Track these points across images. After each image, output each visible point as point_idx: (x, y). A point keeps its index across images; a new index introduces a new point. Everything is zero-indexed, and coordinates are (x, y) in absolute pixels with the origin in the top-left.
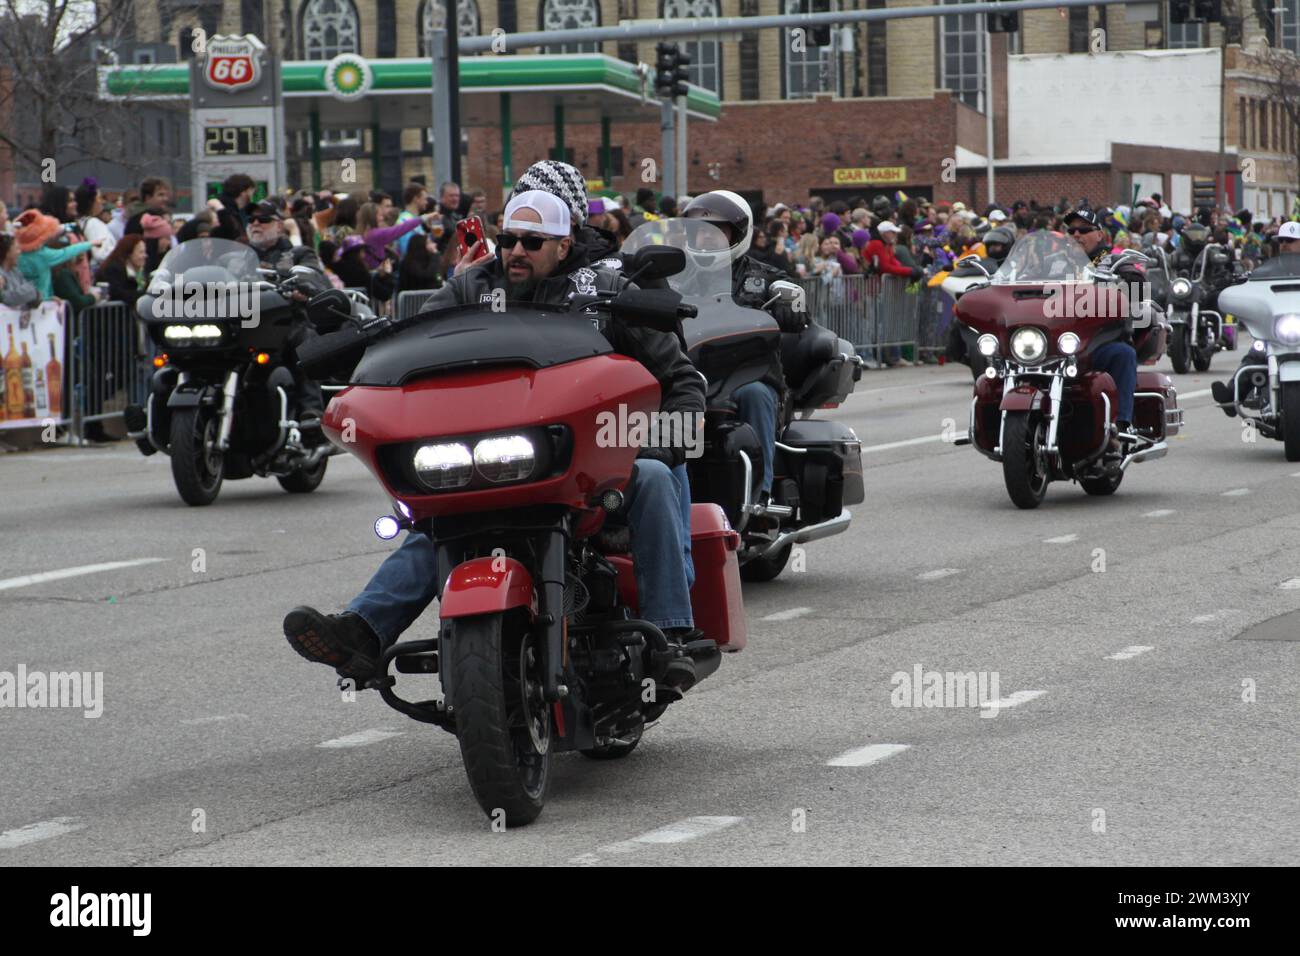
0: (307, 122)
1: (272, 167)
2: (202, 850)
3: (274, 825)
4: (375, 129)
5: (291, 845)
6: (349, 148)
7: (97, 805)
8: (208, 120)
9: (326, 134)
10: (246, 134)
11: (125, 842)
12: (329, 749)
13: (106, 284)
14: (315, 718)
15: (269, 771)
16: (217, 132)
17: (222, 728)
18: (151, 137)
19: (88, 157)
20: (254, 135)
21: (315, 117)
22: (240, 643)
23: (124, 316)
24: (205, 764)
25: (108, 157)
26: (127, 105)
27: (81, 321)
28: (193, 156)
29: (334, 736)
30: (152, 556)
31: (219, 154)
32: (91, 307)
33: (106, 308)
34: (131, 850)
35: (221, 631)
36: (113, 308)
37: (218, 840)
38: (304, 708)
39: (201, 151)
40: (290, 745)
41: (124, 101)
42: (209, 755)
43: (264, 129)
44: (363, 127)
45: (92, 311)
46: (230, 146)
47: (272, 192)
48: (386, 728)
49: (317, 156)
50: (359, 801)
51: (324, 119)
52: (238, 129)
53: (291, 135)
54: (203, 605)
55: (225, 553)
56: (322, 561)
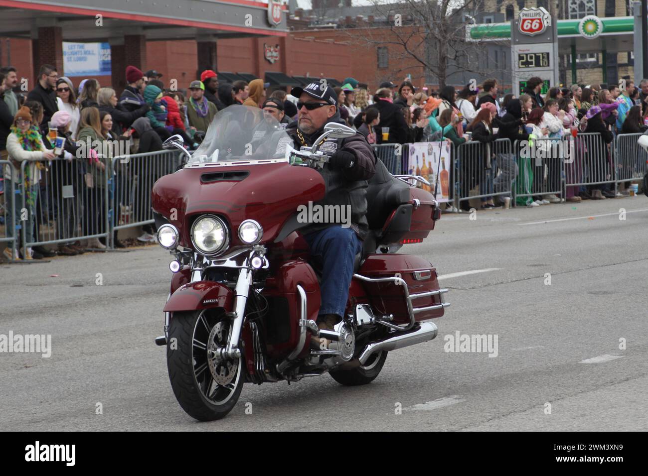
0: (570, 50)
1: (552, 72)
2: (524, 413)
3: (559, 401)
4: (604, 52)
5: (568, 411)
6: (591, 62)
7: (471, 390)
8: (520, 50)
9: (579, 56)
10: (539, 56)
11: (485, 409)
12: (586, 364)
13: (471, 133)
14: (578, 348)
15: (556, 374)
16: (525, 56)
17: (531, 352)
18: (492, 58)
19: (461, 70)
20: (543, 57)
21: (573, 47)
22: (539, 310)
23: (480, 148)
24: (524, 371)
25: (471, 70)
26: (481, 43)
27: (458, 151)
28: (513, 68)
29: (588, 358)
30: (495, 267)
31: (526, 67)
32: (464, 144)
33: (471, 145)
34: (489, 413)
35: (530, 305)
36: (474, 144)
37: (531, 408)
38: (573, 343)
39: (517, 66)
40: (566, 362)
41: (480, 41)
42: (526, 366)
43: (548, 54)
44: (598, 52)
45: (464, 146)
46: (531, 63)
47: (552, 85)
48: (614, 354)
49: (574, 67)
50: (602, 390)
51: (578, 48)
52: (535, 54)
53: (561, 57)
54: (520, 292)
55: (530, 266)
56: (580, 270)
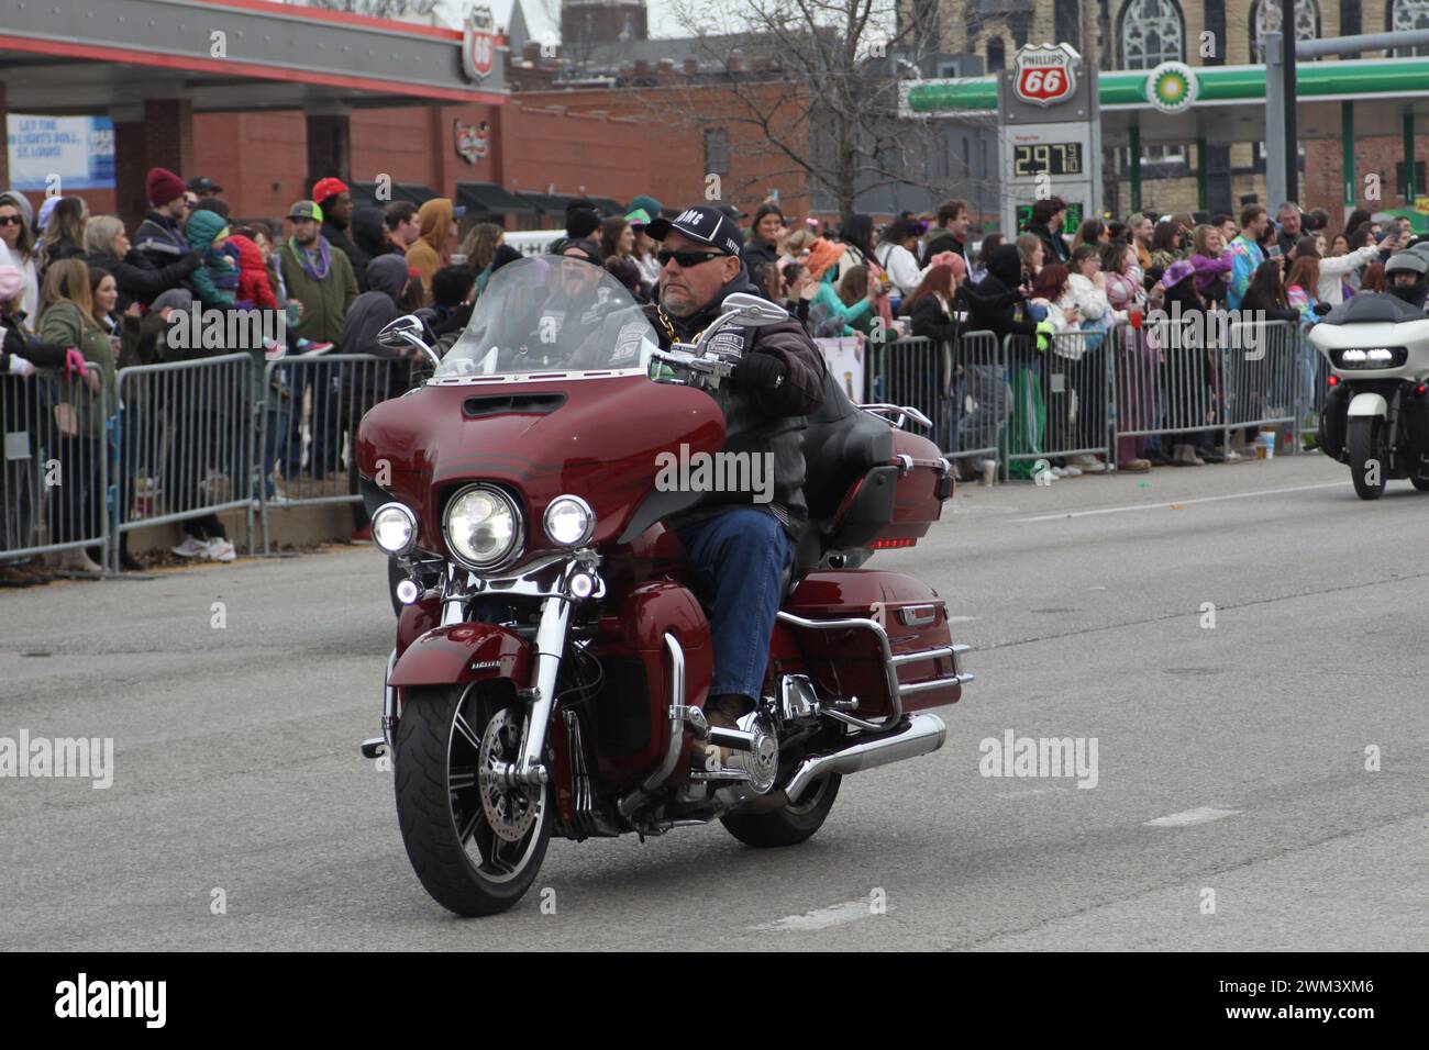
0: (1126, 138)
1: (1088, 186)
2: (1022, 936)
3: (1100, 910)
4: (1201, 143)
5: (1119, 932)
6: (1172, 165)
7: (908, 885)
8: (1018, 138)
9: (1147, 151)
10: (1060, 151)
11: (938, 926)
12: (1158, 828)
13: (908, 318)
14: (1142, 793)
15: (1093, 851)
16: (1028, 151)
17: (1040, 803)
18: (956, 156)
19: (888, 179)
20: (1068, 153)
21: (1135, 132)
22: (1057, 710)
23: (928, 352)
24: (1024, 842)
25: (910, 180)
26: (931, 122)
27: (882, 359)
28: (1002, 176)
29: (1164, 814)
30: (961, 615)
31: (1030, 174)
32: (893, 343)
33: (909, 345)
34: (946, 935)
35: (1038, 697)
36: (917, 344)
37: (1039, 925)
38: (1130, 782)
39: (1010, 171)
40: (1116, 823)
41: (929, 118)
42: (1027, 832)
43: (1079, 146)
44: (1187, 142)
45: (894, 347)
46: (1042, 166)
47: (1087, 215)
48: (1221, 805)
49: (1136, 175)
50: (1193, 885)
51: (1145, 134)
52: (1050, 146)
53: (1108, 152)
54: (1017, 669)
55: (1039, 611)
56: (1146, 621)
